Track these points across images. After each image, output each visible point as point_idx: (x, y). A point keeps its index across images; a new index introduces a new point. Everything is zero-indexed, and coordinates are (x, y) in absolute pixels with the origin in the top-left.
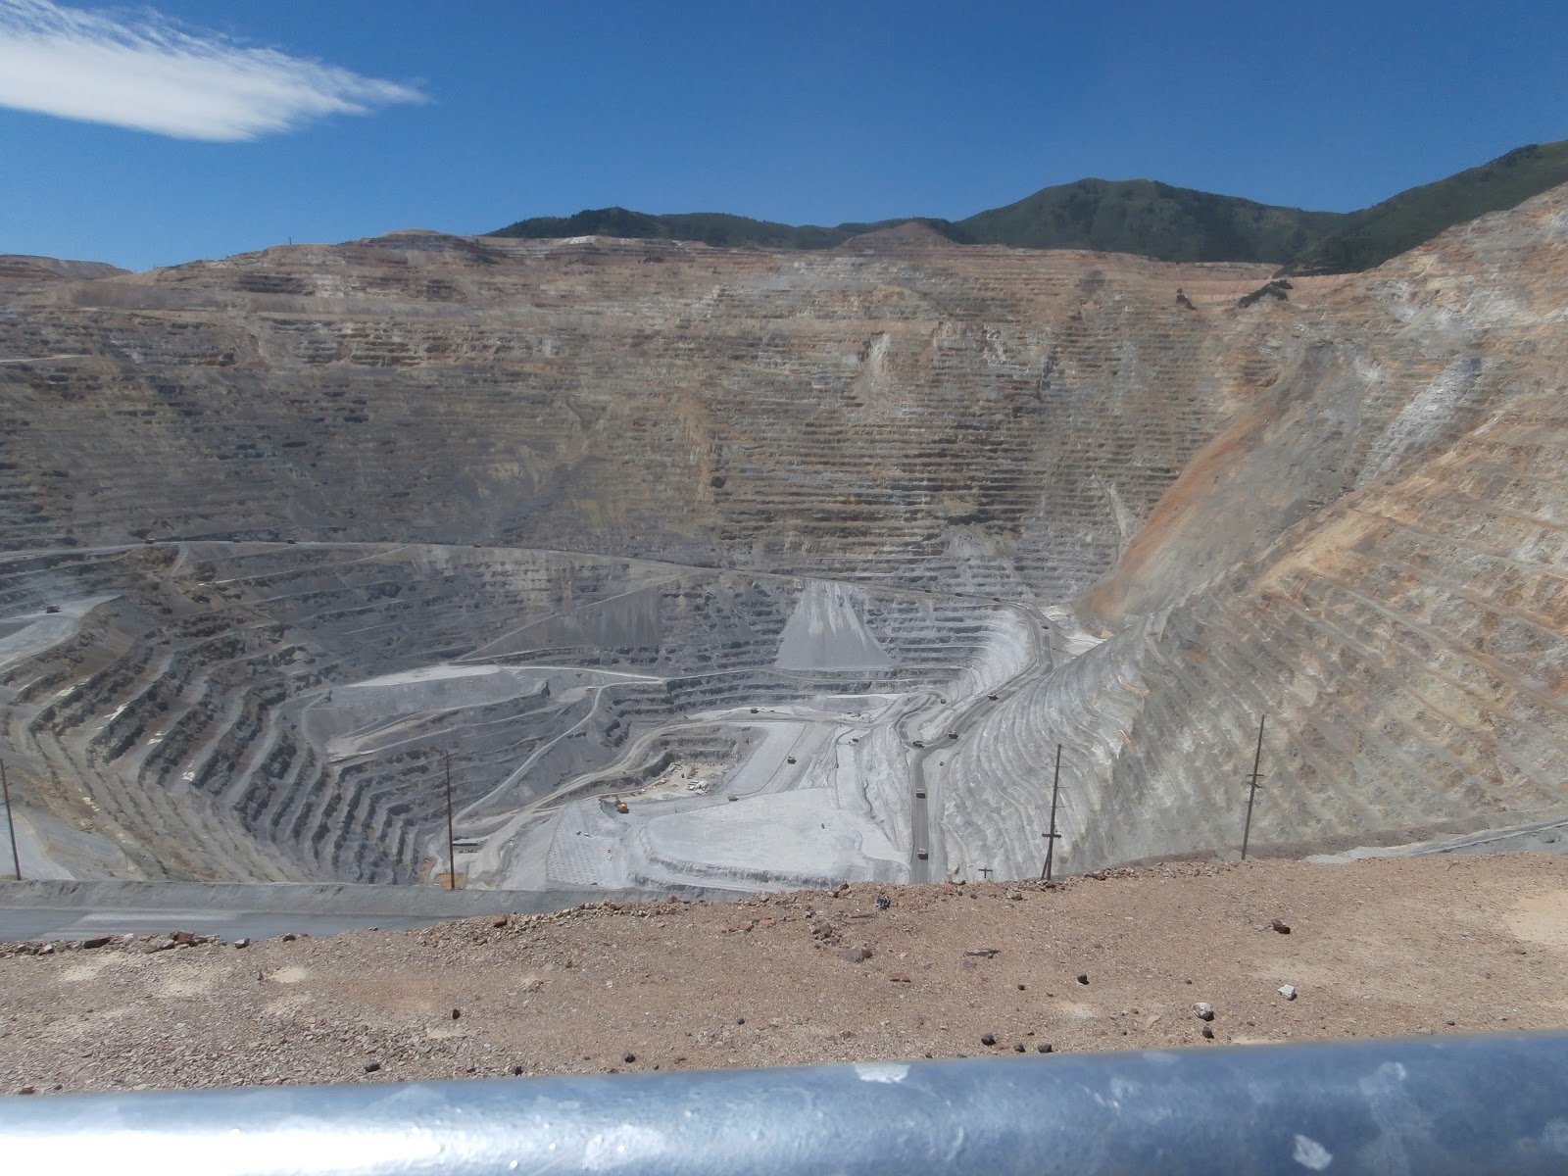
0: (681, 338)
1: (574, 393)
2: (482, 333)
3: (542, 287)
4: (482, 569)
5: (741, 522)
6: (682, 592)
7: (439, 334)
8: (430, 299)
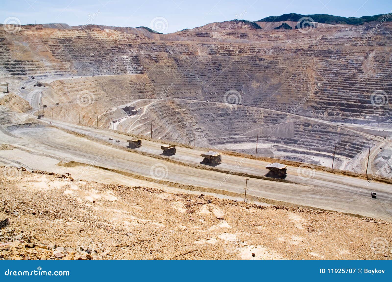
0: (309, 50)
1: (277, 64)
2: (253, 48)
3: (271, 35)
4: (247, 112)
5: (322, 105)
6: (302, 124)
7: (242, 48)
8: (241, 38)
